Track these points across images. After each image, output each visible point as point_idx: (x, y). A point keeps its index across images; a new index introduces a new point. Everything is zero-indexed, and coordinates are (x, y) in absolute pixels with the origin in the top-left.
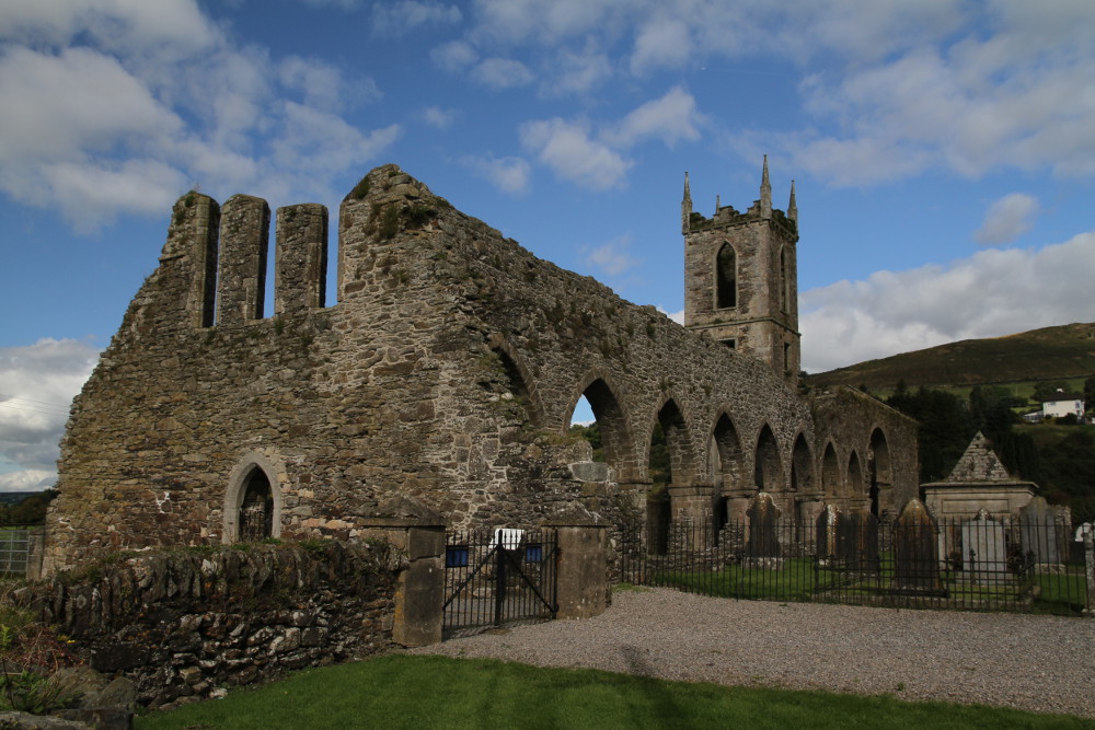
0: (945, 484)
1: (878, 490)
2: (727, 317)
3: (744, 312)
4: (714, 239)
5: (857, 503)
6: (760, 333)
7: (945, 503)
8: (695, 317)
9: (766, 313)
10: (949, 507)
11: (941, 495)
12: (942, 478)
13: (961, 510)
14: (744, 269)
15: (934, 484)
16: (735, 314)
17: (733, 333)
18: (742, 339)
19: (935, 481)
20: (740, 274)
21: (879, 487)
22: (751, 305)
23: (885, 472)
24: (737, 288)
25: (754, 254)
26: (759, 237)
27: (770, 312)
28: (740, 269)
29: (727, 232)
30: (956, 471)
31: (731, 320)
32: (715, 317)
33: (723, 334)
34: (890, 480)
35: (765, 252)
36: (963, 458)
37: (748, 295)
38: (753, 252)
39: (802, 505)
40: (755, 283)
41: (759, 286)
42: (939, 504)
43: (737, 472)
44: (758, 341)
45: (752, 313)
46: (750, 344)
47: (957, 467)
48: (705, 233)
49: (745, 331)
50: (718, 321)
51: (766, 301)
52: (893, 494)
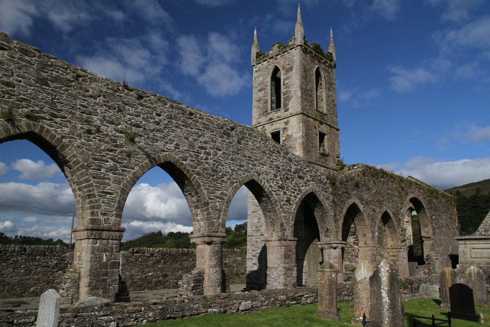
0: (472, 237)
1: (423, 241)
2: (276, 115)
3: (286, 110)
4: (269, 65)
5: (395, 250)
6: (296, 124)
7: (473, 250)
8: (258, 119)
9: (299, 110)
10: (476, 253)
11: (470, 244)
12: (470, 233)
13: (485, 256)
14: (286, 82)
15: (463, 237)
16: (281, 113)
17: (279, 126)
18: (285, 129)
19: (465, 235)
20: (284, 85)
21: (423, 239)
22: (290, 105)
23: (426, 229)
24: (282, 95)
25: (292, 70)
26: (295, 58)
27: (302, 108)
28: (284, 82)
29: (276, 59)
30: (481, 228)
31: (278, 117)
32: (269, 117)
33: (273, 127)
34: (430, 235)
35: (299, 67)
36: (485, 219)
37: (288, 99)
38: (291, 69)
39: (324, 251)
40: (292, 89)
41: (295, 91)
42: (469, 251)
43: (202, 220)
44: (294, 129)
45: (291, 111)
46: (289, 133)
47: (482, 225)
48: (264, 63)
49: (286, 123)
50: (271, 119)
51: (299, 100)
52: (433, 244)
